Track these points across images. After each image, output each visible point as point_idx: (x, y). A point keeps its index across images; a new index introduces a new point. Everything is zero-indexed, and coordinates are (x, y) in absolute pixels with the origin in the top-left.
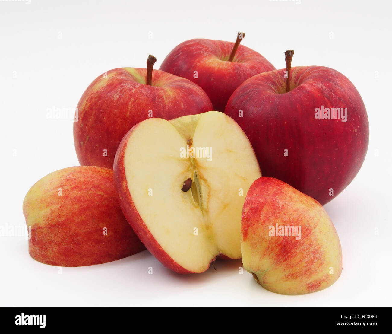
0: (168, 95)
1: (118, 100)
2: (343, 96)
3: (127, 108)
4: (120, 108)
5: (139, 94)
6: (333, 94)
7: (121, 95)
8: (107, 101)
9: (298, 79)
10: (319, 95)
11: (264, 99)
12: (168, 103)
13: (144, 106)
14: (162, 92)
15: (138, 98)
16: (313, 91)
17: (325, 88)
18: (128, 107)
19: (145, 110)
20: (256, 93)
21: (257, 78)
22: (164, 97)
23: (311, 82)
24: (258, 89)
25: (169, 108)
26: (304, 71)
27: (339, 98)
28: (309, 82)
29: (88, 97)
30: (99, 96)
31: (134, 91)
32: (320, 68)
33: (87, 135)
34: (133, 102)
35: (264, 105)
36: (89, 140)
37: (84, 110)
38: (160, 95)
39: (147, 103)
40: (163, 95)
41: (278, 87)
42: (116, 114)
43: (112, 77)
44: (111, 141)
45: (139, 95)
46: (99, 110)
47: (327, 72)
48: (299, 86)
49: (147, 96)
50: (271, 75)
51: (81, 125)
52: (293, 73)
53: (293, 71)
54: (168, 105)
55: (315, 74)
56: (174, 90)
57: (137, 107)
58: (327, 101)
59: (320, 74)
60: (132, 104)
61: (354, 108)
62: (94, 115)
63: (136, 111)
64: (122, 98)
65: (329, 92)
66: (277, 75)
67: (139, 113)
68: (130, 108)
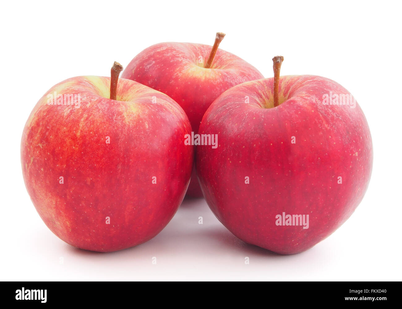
0: (130, 113)
1: (69, 116)
2: (342, 113)
3: (77, 126)
4: (70, 125)
5: (94, 109)
6: (329, 109)
7: (72, 110)
8: (56, 116)
9: (288, 91)
10: (313, 111)
11: (246, 115)
12: (128, 122)
13: (98, 124)
14: (123, 108)
15: (92, 114)
16: (306, 106)
17: (320, 102)
18: (79, 125)
19: (100, 129)
20: (238, 107)
21: (238, 89)
22: (125, 114)
23: (304, 96)
24: (240, 102)
25: (129, 128)
26: (295, 81)
27: (336, 115)
28: (301, 95)
29: (37, 110)
30: (48, 110)
31: (88, 105)
32: (315, 78)
33: (32, 156)
34: (85, 119)
35: (246, 122)
36: (33, 162)
37: (31, 125)
38: (121, 112)
39: (102, 122)
40: (124, 112)
41: (264, 100)
42: (65, 132)
43: (67, 88)
44: (58, 166)
45: (93, 111)
46: (46, 126)
47: (322, 83)
48: (289, 100)
49: (104, 112)
50: (256, 86)
51: (26, 144)
52: (283, 83)
53: (282, 80)
54: (128, 124)
55: (308, 85)
56: (139, 107)
57: (90, 125)
58: (323, 119)
59: (315, 85)
60: (84, 121)
61: (355, 128)
62: (40, 132)
63: (88, 130)
64: (73, 114)
65: (325, 108)
66: (263, 85)
67: (91, 133)
68: (81, 125)
